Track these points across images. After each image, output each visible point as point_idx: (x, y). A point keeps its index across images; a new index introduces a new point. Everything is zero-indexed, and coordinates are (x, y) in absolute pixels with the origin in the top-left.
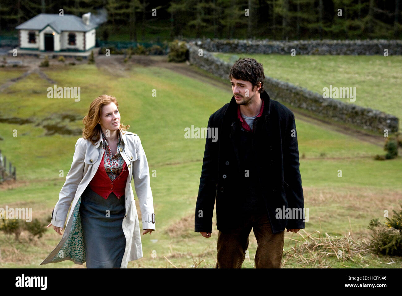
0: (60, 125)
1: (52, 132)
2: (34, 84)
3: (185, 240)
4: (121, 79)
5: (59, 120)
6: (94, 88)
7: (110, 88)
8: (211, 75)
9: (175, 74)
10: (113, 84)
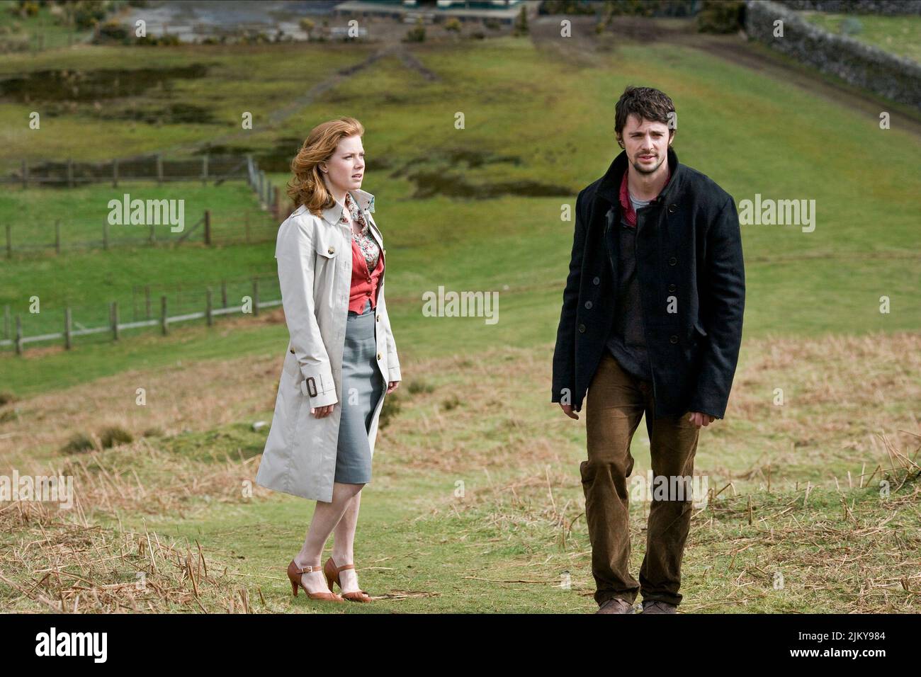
0: (447, 175)
1: (429, 190)
2: (393, 81)
3: (718, 439)
4: (586, 72)
5: (445, 164)
6: (526, 91)
7: (562, 91)
8: (795, 63)
9: (716, 61)
10: (568, 82)
